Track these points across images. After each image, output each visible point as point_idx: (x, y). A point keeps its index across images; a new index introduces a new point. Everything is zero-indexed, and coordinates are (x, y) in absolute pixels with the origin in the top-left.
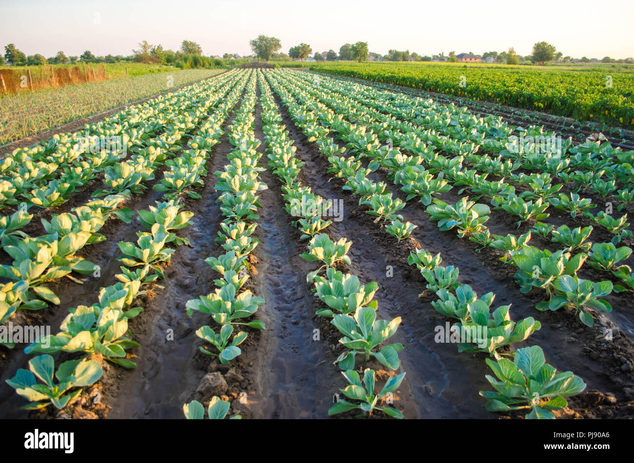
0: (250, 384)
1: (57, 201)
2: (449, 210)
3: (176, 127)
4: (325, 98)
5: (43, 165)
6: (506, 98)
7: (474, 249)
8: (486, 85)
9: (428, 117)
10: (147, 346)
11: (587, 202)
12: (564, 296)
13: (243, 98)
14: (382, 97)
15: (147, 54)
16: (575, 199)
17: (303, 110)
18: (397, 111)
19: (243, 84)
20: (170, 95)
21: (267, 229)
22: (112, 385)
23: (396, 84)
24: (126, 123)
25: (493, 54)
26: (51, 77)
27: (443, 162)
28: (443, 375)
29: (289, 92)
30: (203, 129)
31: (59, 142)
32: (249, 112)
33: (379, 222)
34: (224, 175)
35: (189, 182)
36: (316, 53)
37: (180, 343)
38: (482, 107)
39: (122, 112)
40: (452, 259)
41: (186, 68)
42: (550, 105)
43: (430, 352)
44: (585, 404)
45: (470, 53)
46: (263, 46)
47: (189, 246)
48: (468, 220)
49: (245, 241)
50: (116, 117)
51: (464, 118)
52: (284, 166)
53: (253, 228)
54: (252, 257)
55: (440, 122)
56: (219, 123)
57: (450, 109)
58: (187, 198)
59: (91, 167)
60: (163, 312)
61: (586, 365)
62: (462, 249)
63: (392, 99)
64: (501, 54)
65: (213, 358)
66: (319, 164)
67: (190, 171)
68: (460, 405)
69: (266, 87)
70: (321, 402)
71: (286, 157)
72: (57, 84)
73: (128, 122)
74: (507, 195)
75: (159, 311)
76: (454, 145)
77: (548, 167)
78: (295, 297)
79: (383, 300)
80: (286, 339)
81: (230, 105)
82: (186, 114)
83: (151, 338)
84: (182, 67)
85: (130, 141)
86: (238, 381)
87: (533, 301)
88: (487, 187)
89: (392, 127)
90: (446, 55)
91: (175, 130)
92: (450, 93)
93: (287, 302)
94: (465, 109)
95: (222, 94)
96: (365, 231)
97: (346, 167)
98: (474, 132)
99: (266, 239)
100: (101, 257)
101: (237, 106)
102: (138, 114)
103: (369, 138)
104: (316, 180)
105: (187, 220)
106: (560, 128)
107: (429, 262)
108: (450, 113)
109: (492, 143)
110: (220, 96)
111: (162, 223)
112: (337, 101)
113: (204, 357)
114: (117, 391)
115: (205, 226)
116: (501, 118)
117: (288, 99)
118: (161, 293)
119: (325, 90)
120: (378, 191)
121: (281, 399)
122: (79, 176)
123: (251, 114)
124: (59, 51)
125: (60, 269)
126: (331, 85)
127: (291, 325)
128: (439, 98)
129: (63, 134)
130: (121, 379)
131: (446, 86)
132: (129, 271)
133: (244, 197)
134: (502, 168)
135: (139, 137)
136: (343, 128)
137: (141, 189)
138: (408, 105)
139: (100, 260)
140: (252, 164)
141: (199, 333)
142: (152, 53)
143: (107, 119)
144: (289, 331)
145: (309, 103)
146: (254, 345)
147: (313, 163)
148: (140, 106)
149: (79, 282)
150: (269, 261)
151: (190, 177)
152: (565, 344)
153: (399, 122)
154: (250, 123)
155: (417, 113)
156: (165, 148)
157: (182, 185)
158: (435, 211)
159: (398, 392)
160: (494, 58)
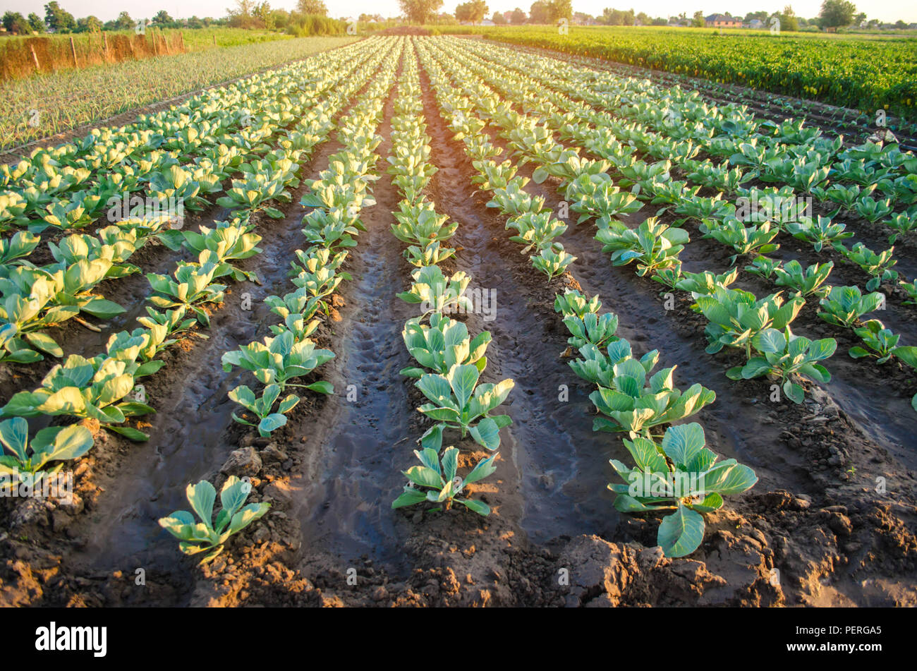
0: (294, 465)
1: (81, 220)
2: (628, 236)
3: (266, 119)
4: (494, 77)
5: (69, 171)
6: (763, 79)
7: (658, 293)
8: (737, 60)
9: (636, 106)
10: (170, 413)
11: (840, 228)
12: (762, 358)
13: (375, 78)
14: (577, 77)
15: (247, 14)
16: (825, 225)
17: (456, 94)
18: (595, 97)
19: (379, 58)
20: (270, 73)
21: (370, 261)
22: (109, 461)
23: (606, 59)
24: (198, 114)
25: (760, 15)
26: (104, 49)
27: (640, 169)
28: (571, 463)
29: (443, 69)
30: (304, 122)
31: (99, 140)
32: (378, 97)
33: (528, 253)
34: (317, 185)
35: (266, 195)
36: (496, 14)
37: (216, 411)
38: (726, 92)
39: (196, 98)
40: (626, 306)
41: (301, 35)
42: (827, 91)
43: (561, 432)
44: (762, 507)
45: (727, 13)
46: (417, 3)
47: (256, 283)
48: (655, 252)
49: (324, 274)
50: (186, 105)
51: (690, 107)
52: (407, 173)
53: (341, 258)
54: (336, 298)
55: (653, 113)
56: (330, 113)
57: (673, 93)
58: (264, 216)
59: (136, 174)
60: (200, 369)
61: (781, 455)
62: (641, 293)
63: (593, 80)
64: (773, 14)
65: (251, 429)
66: (463, 172)
67: (270, 180)
68: (584, 502)
69: (412, 63)
70: (390, 491)
71: (412, 161)
72: (113, 59)
73: (201, 112)
74: (723, 217)
75: (194, 369)
76: (663, 144)
77: (796, 178)
78: (389, 353)
79: (512, 359)
80: (363, 408)
81: (352, 88)
82: (286, 99)
83: (178, 403)
84: (296, 34)
85: (198, 138)
86: (279, 461)
87: (725, 366)
88: (696, 206)
89: (580, 120)
90: (690, 16)
91: (263, 122)
92: (682, 71)
93: (376, 360)
94: (696, 94)
95: (344, 72)
96: (506, 265)
97: (495, 175)
98: (699, 127)
99: (365, 275)
100: (131, 297)
101: (362, 90)
102: (217, 100)
103: (540, 134)
104: (454, 195)
105: (253, 246)
106: (837, 124)
107: (581, 307)
108: (671, 100)
109: (721, 144)
110: (341, 75)
111: (215, 249)
112: (510, 83)
113: (240, 428)
114: (116, 469)
115: (283, 256)
116: (745, 108)
117: (440, 80)
118: (203, 345)
119: (497, 66)
120: (532, 208)
121: (336, 485)
122: (116, 186)
123: (379, 101)
125: (62, 310)
126: (507, 60)
127: (375, 391)
128: (665, 79)
129: (106, 129)
130: (125, 454)
131: (677, 61)
132: (156, 313)
133: (337, 214)
134: (726, 179)
135: (213, 132)
136: (506, 120)
137: (202, 205)
138: (614, 88)
139: (130, 300)
140: (360, 169)
141: (233, 395)
142: (254, 13)
143: (173, 108)
144: (370, 398)
145: (467, 85)
146: (313, 415)
147: (456, 171)
148: (223, 89)
149: (95, 328)
150: (363, 304)
151: (269, 186)
152: (757, 427)
153: (593, 113)
154: (374, 113)
155: (624, 100)
156: (245, 147)
157: (257, 199)
158: (608, 238)
159: (500, 482)
160: (762, 21)
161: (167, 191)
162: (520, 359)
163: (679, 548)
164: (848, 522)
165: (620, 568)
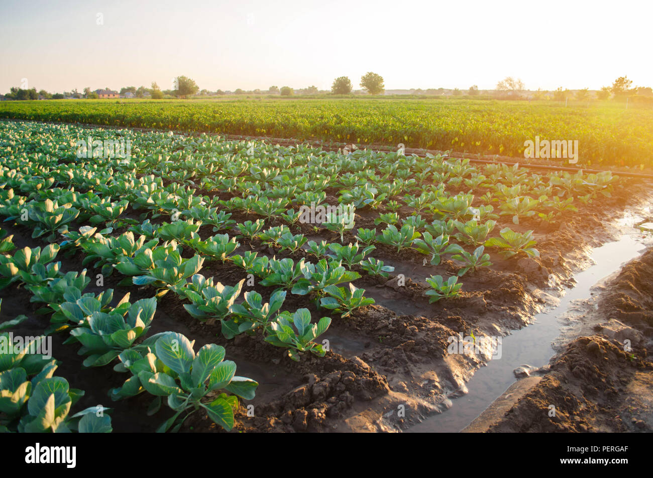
6: (226, 127)
25: (131, 90)
64: (139, 89)
160: (133, 93)
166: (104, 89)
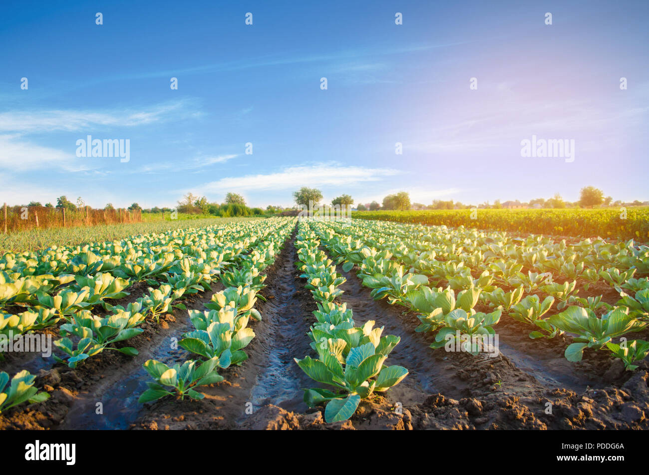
0: (85, 384)
2: (385, 281)
6: (527, 225)
15: (191, 205)
26: (85, 217)
35: (149, 270)
36: (359, 205)
41: (225, 217)
45: (516, 201)
46: (305, 197)
48: (402, 288)
49: (159, 296)
54: (169, 315)
61: (454, 385)
62: (390, 315)
72: (91, 223)
84: (221, 216)
86: (75, 381)
90: (492, 203)
105: (122, 288)
107: (332, 309)
111: (94, 286)
124: (108, 203)
133: (188, 274)
140: (218, 257)
142: (196, 204)
151: (151, 265)
157: (141, 271)
158: (372, 283)
159: (231, 396)
160: (541, 204)
161: (80, 265)
162: (288, 348)
163: (338, 417)
164: (479, 403)
165: (283, 422)
166: (514, 201)
